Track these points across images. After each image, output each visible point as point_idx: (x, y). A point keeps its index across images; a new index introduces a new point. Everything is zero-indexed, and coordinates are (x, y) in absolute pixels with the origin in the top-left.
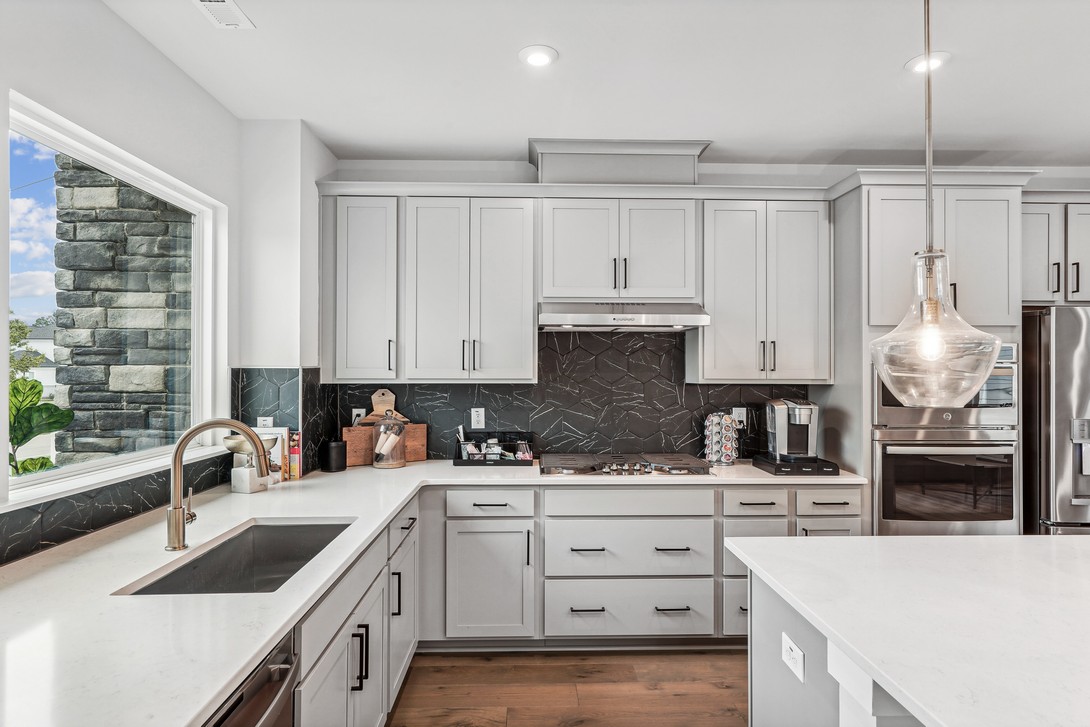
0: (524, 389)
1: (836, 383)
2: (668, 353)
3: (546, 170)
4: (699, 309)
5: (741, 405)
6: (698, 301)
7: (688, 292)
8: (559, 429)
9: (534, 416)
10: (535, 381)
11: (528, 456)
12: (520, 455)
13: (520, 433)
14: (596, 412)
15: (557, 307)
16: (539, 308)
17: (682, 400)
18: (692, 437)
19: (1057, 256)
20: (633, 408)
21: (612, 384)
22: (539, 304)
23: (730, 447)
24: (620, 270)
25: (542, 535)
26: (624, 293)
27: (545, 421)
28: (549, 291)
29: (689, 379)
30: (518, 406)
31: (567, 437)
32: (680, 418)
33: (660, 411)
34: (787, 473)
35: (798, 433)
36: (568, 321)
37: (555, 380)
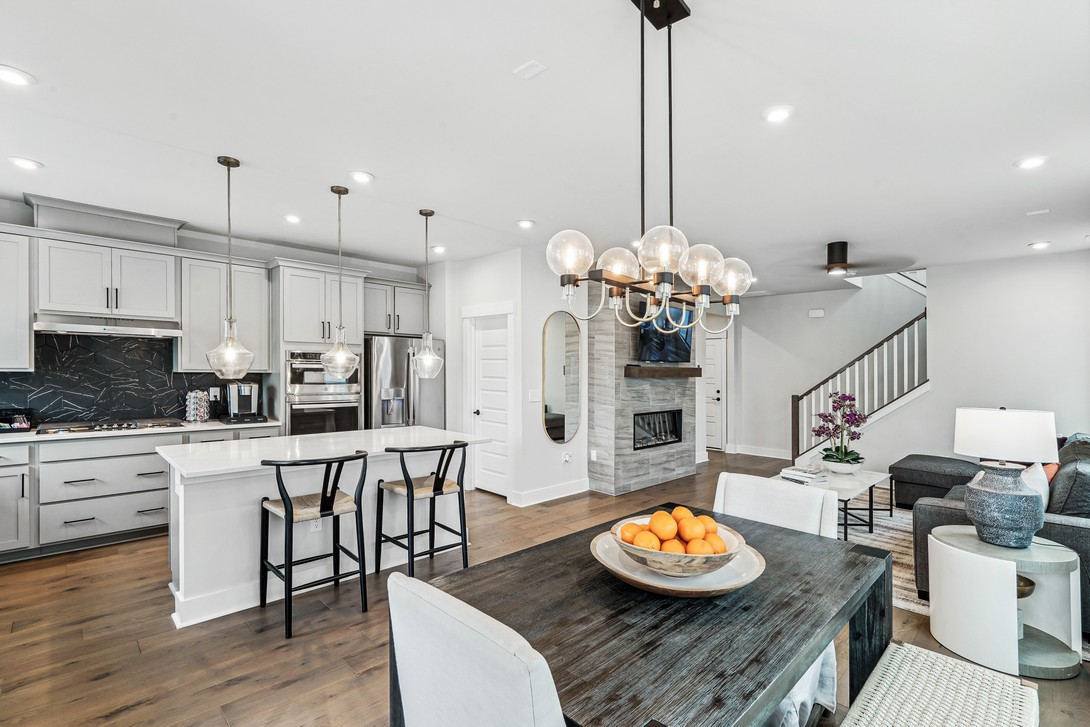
0: (22, 376)
1: (273, 372)
2: (159, 352)
3: (41, 219)
4: (176, 325)
5: (217, 386)
6: (177, 320)
7: (170, 314)
8: (59, 404)
9: (31, 397)
10: (32, 370)
11: (25, 425)
12: (16, 425)
13: (17, 409)
14: (95, 392)
15: (54, 318)
16: (34, 317)
17: (170, 383)
18: (178, 407)
19: (391, 312)
20: (129, 389)
21: (110, 373)
22: (35, 315)
23: (204, 410)
24: (112, 296)
25: (37, 476)
26: (115, 311)
27: (44, 400)
28: (43, 304)
29: (174, 371)
30: (15, 389)
31: (67, 411)
32: (168, 396)
33: (152, 390)
34: (235, 423)
35: (244, 401)
36: (63, 328)
37: (54, 370)
